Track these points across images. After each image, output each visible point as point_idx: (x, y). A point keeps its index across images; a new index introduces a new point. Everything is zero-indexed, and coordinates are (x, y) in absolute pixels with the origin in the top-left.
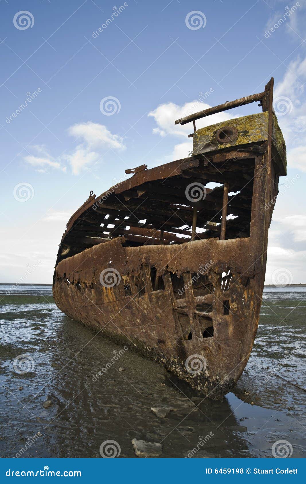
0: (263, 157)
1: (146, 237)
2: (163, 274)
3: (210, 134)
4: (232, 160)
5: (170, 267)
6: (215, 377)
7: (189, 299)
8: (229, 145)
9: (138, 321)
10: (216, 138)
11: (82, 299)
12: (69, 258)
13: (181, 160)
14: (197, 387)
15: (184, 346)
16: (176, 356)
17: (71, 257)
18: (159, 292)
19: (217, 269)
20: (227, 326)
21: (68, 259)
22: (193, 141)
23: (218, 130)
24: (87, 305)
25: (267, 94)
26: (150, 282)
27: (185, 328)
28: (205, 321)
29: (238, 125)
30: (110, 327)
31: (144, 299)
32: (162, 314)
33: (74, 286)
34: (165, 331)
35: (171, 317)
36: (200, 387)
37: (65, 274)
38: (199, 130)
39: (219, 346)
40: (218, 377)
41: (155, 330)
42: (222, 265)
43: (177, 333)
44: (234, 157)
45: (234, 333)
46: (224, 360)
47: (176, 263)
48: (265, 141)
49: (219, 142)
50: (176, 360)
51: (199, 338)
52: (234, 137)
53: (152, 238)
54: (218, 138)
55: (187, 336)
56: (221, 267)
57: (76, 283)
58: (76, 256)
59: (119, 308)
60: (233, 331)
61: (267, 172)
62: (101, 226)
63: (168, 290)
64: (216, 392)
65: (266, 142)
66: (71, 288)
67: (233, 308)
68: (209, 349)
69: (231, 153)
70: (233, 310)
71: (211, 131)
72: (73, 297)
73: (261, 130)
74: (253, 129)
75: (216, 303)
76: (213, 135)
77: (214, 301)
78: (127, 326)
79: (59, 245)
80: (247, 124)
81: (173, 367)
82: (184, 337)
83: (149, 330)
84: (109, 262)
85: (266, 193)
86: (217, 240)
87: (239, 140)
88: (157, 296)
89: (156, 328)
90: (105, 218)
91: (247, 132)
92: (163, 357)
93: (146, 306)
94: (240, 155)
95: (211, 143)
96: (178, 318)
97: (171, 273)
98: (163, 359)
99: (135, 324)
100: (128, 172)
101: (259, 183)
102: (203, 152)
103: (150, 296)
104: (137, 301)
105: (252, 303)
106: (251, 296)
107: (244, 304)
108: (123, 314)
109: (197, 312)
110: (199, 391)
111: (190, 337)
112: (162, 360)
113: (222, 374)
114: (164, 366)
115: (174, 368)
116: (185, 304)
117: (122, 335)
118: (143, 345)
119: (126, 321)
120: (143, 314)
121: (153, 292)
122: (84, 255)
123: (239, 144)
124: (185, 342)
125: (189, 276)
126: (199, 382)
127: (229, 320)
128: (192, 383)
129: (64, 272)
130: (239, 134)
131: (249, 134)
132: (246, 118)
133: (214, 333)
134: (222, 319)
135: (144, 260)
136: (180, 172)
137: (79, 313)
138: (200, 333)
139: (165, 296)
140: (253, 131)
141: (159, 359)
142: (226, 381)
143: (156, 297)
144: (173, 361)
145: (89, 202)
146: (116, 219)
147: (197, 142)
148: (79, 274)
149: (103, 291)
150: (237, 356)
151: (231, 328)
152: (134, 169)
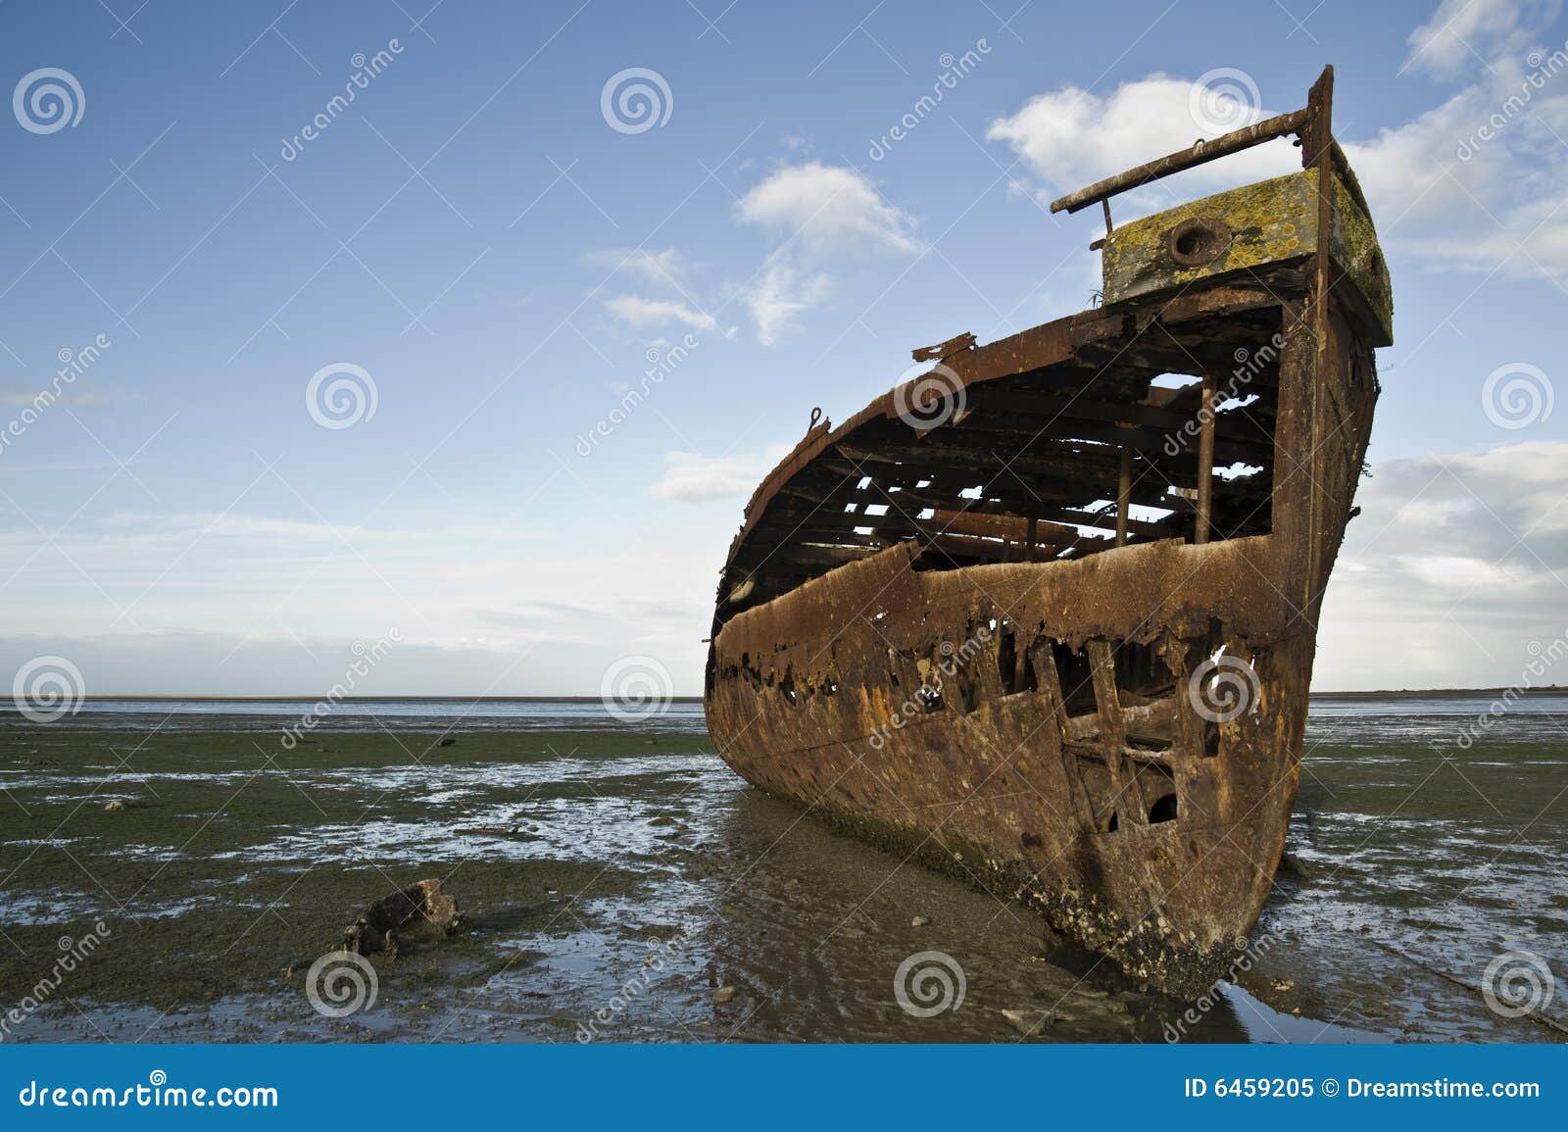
0: (1306, 302)
1: (983, 538)
2: (1030, 645)
3: (1150, 239)
4: (1217, 312)
5: (1050, 624)
6: (1185, 935)
7: (1104, 713)
8: (1205, 272)
9: (965, 785)
10: (1169, 253)
11: (798, 728)
12: (758, 607)
13: (1070, 318)
14: (1138, 968)
15: (1098, 851)
16: (1076, 882)
17: (763, 607)
18: (1023, 699)
19: (1180, 628)
20: (1214, 788)
21: (752, 611)
22: (1104, 261)
23: (1173, 228)
24: (814, 746)
25: (1315, 114)
26: (995, 669)
27: (1100, 799)
28: (1155, 777)
29: (1229, 212)
30: (882, 808)
31: (979, 720)
32: (1032, 760)
33: (773, 689)
34: (1042, 809)
35: (1058, 768)
36: (1147, 968)
37: (745, 656)
38: (1120, 230)
39: (1193, 845)
40: (1193, 935)
41: (1013, 808)
42: (1195, 614)
43: (1076, 813)
44: (1223, 305)
45: (1232, 805)
46: (1208, 883)
47: (1065, 612)
48: (1309, 255)
49: (1177, 263)
50: (1075, 894)
51: (1138, 827)
52: (1218, 247)
53: (1001, 541)
54: (1174, 252)
55: (1105, 823)
56: (1193, 621)
57: (782, 681)
58: (777, 601)
59: (907, 749)
60: (1229, 801)
61: (1317, 346)
62: (847, 510)
63: (1049, 688)
64: (1189, 977)
65: (1314, 257)
66: (765, 697)
67: (1228, 737)
68: (1166, 853)
69: (1213, 292)
70: (1229, 742)
71: (1153, 233)
72: (771, 723)
73: (1297, 223)
74: (1273, 222)
75: (1181, 724)
76: (1157, 245)
77: (1175, 717)
78: (932, 802)
79: (721, 572)
80: (1257, 208)
81: (1067, 915)
82: (1096, 825)
83: (995, 809)
84: (876, 615)
85: (1314, 408)
86: (1179, 544)
87: (1233, 254)
88: (1017, 710)
89: (1016, 801)
90: (859, 487)
91: (1256, 231)
92: (1040, 886)
93: (985, 740)
94: (1237, 299)
95: (1152, 269)
96: (1079, 769)
97: (1054, 641)
98: (1041, 893)
99: (956, 794)
100: (921, 355)
101: (1295, 378)
102: (1132, 295)
103: (997, 709)
104: (959, 727)
105: (1280, 720)
106: (1279, 700)
107: (1258, 723)
108: (920, 765)
109: (1129, 751)
110: (1143, 981)
111: (1113, 826)
112: (1036, 895)
113: (1204, 924)
114: (1042, 916)
115: (1071, 919)
116: (1096, 731)
117: (920, 829)
118: (980, 855)
119: (929, 786)
120: (976, 761)
121: (1004, 699)
122: (801, 602)
123: (1235, 267)
124: (1099, 839)
125: (1105, 650)
126: (1141, 952)
127: (1220, 769)
128: (1122, 959)
129: (743, 651)
130: (1233, 238)
131: (1261, 238)
132: (1253, 191)
133: (1178, 808)
134: (1200, 769)
135: (976, 607)
136: (1070, 353)
137: (791, 772)
138: (1142, 811)
139: (1037, 709)
140: (1275, 227)
141: (1027, 895)
142: (1216, 943)
143: (1013, 712)
144: (1068, 898)
145: (812, 444)
146: (892, 489)
147: (1113, 265)
148: (788, 654)
149: (860, 701)
150: (1242, 871)
151: (1224, 793)
152: (939, 346)
